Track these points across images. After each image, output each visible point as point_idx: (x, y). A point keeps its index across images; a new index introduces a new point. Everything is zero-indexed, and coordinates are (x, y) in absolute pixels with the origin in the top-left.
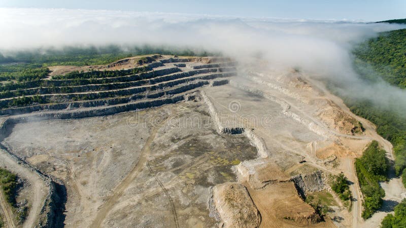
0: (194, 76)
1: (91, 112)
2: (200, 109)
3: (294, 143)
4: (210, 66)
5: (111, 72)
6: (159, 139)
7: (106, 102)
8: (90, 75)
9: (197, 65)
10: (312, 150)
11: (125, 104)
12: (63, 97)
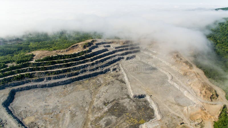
0: (116, 54)
1: (58, 82)
2: (119, 78)
3: (176, 106)
4: (124, 47)
5: (68, 55)
6: (96, 103)
7: (66, 76)
8: (56, 58)
9: (117, 46)
10: (187, 114)
11: (77, 76)
12: (41, 73)
